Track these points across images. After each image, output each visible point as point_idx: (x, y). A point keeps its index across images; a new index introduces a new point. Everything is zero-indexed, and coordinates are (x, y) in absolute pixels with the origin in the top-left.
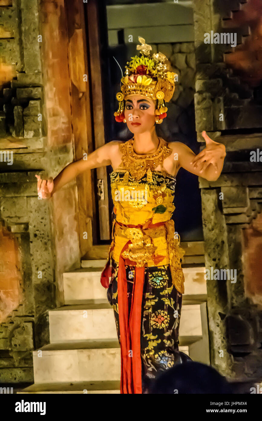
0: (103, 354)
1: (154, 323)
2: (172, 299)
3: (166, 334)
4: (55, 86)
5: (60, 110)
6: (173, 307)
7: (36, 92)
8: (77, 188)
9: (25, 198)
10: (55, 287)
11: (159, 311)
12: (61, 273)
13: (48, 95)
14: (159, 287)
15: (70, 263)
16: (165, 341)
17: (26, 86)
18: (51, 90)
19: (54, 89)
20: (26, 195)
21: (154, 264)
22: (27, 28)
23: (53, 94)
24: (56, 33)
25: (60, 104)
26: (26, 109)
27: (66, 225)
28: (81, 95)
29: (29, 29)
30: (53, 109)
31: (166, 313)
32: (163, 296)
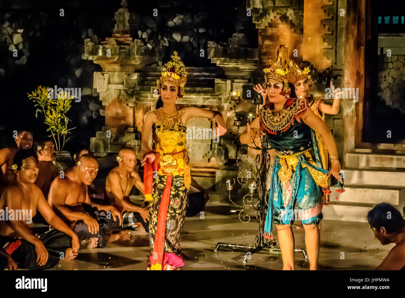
0: (361, 191)
1: (172, 204)
2: (184, 193)
3: (177, 212)
4: (349, 71)
5: (351, 81)
6: (183, 198)
7: (341, 72)
8: (355, 117)
9: (332, 119)
10: (342, 159)
11: (177, 198)
12: (345, 154)
13: (346, 75)
14: (178, 185)
15: (350, 149)
16: (177, 215)
17: (337, 70)
18: (348, 72)
19: (349, 72)
20: (333, 118)
21: (178, 173)
22: (339, 44)
23: (348, 75)
24: (352, 47)
25: (351, 79)
26: (336, 80)
27: (349, 133)
28: (361, 76)
29: (340, 45)
30: (348, 81)
31: (180, 200)
32: (180, 191)
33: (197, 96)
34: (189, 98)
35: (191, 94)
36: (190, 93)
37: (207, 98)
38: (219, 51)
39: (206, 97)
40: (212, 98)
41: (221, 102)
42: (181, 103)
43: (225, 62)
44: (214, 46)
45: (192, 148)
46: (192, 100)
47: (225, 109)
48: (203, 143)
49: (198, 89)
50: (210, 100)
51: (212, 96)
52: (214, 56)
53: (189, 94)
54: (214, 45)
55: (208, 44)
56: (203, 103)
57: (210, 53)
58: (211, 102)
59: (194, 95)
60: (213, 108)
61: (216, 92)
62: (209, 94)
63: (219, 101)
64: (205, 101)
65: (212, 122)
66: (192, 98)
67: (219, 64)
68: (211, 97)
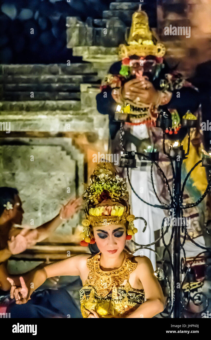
33: (50, 117)
34: (35, 120)
35: (38, 113)
36: (37, 111)
37: (68, 118)
38: (86, 33)
39: (65, 117)
40: (77, 118)
41: (93, 126)
42: (21, 128)
43: (98, 53)
44: (78, 25)
45: (42, 210)
46: (41, 123)
47: (100, 138)
48: (62, 200)
49: (50, 103)
50: (73, 122)
51: (76, 114)
52: (77, 44)
53: (34, 113)
54: (77, 23)
55: (67, 22)
56: (60, 127)
57: (70, 37)
58: (74, 127)
59: (44, 114)
60: (79, 136)
61: (82, 108)
62: (71, 112)
63: (89, 124)
64: (64, 125)
65: (77, 162)
66: (40, 120)
67: (88, 58)
68: (75, 116)
